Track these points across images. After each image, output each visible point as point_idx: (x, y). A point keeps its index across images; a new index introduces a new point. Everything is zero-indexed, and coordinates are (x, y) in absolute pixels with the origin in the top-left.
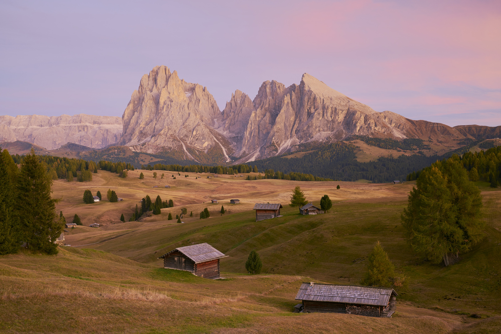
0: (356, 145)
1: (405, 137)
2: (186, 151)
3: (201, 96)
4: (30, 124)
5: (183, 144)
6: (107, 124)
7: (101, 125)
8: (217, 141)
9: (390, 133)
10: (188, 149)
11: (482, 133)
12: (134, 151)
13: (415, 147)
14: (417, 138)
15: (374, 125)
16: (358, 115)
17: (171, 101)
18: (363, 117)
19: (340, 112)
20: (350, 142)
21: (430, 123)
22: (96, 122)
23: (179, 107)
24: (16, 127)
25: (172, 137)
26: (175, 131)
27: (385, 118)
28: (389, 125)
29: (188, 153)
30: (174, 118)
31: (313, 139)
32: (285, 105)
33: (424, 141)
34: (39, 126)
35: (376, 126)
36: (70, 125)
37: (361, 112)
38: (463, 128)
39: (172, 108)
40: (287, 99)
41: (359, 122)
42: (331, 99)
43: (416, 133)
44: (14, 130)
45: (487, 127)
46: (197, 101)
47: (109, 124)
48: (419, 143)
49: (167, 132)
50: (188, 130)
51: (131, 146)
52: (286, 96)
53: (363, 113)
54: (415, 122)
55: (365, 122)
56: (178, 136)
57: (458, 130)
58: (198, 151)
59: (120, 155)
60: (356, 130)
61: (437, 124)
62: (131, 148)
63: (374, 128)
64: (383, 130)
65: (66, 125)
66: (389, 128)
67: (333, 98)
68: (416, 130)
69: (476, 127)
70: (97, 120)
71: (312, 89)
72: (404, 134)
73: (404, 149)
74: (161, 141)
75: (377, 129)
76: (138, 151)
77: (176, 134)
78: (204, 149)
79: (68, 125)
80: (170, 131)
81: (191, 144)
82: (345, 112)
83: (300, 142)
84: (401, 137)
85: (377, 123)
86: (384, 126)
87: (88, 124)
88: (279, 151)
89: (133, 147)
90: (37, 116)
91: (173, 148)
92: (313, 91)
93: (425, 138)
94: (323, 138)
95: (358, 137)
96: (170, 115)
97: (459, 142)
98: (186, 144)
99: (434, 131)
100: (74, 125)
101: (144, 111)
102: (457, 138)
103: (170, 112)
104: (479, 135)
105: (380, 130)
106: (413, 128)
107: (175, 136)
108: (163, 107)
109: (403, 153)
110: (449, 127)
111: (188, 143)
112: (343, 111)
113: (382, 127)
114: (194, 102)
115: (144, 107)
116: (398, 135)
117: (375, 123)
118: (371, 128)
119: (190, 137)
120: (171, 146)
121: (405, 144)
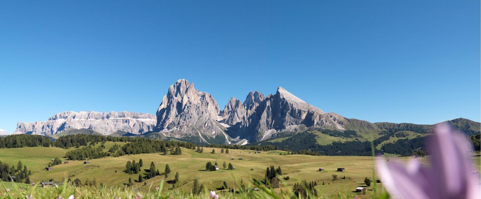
0: (316, 134)
1: (344, 129)
2: (201, 137)
3: (209, 100)
4: (89, 117)
5: (199, 132)
6: (142, 118)
7: (138, 119)
8: (221, 130)
9: (335, 126)
10: (203, 135)
11: (392, 127)
12: (166, 136)
13: (352, 136)
14: (352, 130)
15: (325, 121)
16: (315, 114)
17: (190, 103)
18: (318, 116)
19: (303, 113)
20: (311, 132)
21: (359, 120)
22: (135, 117)
23: (195, 107)
24: (79, 120)
25: (191, 127)
26: (193, 123)
27: (331, 117)
28: (334, 122)
29: (202, 138)
30: (193, 115)
31: (286, 130)
32: (267, 107)
33: (357, 132)
34: (95, 119)
35: (326, 122)
36: (117, 119)
37: (317, 112)
38: (379, 124)
39: (191, 108)
40: (268, 103)
41: (316, 119)
42: (297, 104)
43: (351, 127)
44: (78, 121)
45: (394, 124)
46: (206, 103)
47: (144, 118)
48: (354, 133)
49: (188, 124)
50: (202, 123)
51: (164, 133)
52: (267, 101)
53: (318, 113)
54: (350, 120)
55: (319, 120)
56: (196, 127)
57: (377, 125)
58: (209, 136)
59: (157, 139)
60: (314, 124)
61: (364, 121)
62: (164, 134)
63: (325, 123)
64: (331, 125)
65: (114, 119)
66: (334, 123)
67: (298, 103)
68: (351, 125)
69: (388, 124)
70: (135, 116)
71: (285, 97)
72: (343, 127)
73: (346, 137)
74: (185, 130)
75: (327, 124)
76: (169, 136)
77: (194, 125)
78: (213, 136)
79: (115, 119)
80: (190, 123)
81: (204, 132)
82: (306, 113)
83: (277, 132)
84: (342, 129)
85: (327, 120)
86: (331, 122)
87: (129, 118)
88: (263, 138)
89: (165, 133)
90: (94, 112)
91: (192, 134)
92: (285, 98)
93: (356, 130)
94: (292, 129)
95: (315, 129)
96: (190, 113)
97: (379, 133)
98: (201, 132)
99: (362, 126)
100: (120, 118)
101: (172, 110)
102: (377, 131)
103: (190, 110)
104: (390, 129)
105: (329, 125)
106: (348, 123)
107: (193, 127)
108: (185, 108)
109: (346, 140)
110: (371, 123)
111: (202, 131)
112: (305, 112)
113: (330, 123)
114: (204, 105)
115: (172, 107)
116: (340, 128)
117: (326, 120)
118: (323, 123)
119: (204, 127)
120: (191, 133)
121: (347, 134)
